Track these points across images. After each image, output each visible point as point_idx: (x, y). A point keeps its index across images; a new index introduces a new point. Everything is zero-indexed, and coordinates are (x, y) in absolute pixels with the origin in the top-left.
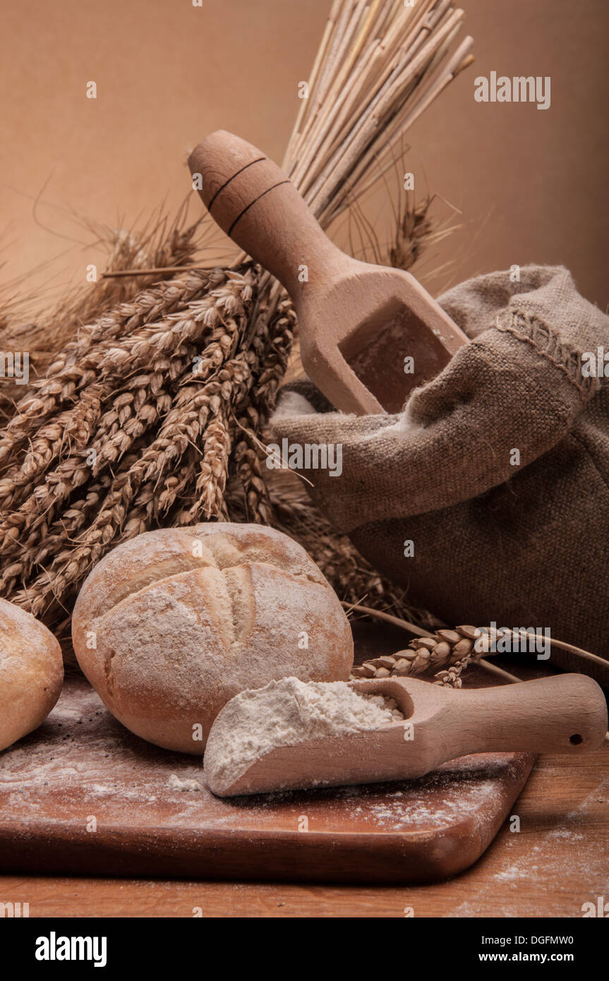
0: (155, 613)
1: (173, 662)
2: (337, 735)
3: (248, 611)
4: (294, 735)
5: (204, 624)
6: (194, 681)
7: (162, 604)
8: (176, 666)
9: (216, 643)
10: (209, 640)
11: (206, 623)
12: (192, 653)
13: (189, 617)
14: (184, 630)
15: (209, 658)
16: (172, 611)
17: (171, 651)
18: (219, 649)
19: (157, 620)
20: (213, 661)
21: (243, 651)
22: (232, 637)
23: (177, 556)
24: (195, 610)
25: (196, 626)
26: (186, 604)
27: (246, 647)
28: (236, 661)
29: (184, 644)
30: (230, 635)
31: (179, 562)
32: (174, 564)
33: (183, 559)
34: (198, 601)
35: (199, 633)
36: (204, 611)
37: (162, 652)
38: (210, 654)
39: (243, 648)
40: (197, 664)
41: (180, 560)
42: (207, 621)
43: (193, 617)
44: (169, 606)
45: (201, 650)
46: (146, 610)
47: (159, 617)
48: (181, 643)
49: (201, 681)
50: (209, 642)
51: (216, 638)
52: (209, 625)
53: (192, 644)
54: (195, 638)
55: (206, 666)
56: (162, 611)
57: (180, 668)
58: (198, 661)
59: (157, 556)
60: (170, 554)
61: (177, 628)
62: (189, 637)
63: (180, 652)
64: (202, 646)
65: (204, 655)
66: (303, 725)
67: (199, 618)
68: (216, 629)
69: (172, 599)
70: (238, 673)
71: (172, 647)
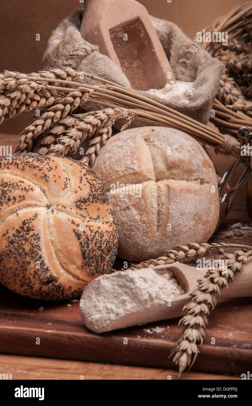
0: (121, 210)
1: (126, 238)
2: (156, 305)
3: (165, 217)
4: (135, 307)
5: (143, 223)
6: (135, 248)
7: (124, 206)
8: (128, 240)
9: (148, 233)
10: (144, 231)
11: (144, 222)
12: (136, 236)
13: (137, 217)
14: (133, 224)
15: (143, 240)
16: (129, 211)
17: (126, 232)
18: (148, 236)
19: (121, 214)
20: (145, 242)
21: (160, 238)
22: (156, 230)
23: (136, 173)
24: (140, 213)
25: (139, 222)
26: (136, 209)
27: (162, 236)
28: (156, 242)
29: (132, 231)
30: (155, 228)
31: (136, 177)
32: (133, 177)
33: (138, 176)
34: (142, 208)
35: (140, 227)
36: (144, 215)
37: (122, 231)
38: (144, 238)
39: (160, 237)
40: (137, 242)
41: (137, 176)
42: (144, 221)
43: (138, 217)
44: (128, 208)
45: (140, 235)
46: (117, 206)
47: (123, 212)
48: (131, 230)
49: (139, 249)
50: (144, 232)
51: (148, 230)
52: (145, 223)
53: (136, 231)
54: (138, 229)
55: (142, 243)
56: (124, 209)
57: (130, 241)
58: (138, 240)
59: (126, 170)
60: (132, 171)
61: (130, 222)
62: (135, 228)
63: (130, 234)
64: (141, 234)
65: (141, 237)
66: (140, 302)
67: (141, 219)
68: (148, 226)
69: (130, 204)
70: (156, 247)
71: (127, 230)
